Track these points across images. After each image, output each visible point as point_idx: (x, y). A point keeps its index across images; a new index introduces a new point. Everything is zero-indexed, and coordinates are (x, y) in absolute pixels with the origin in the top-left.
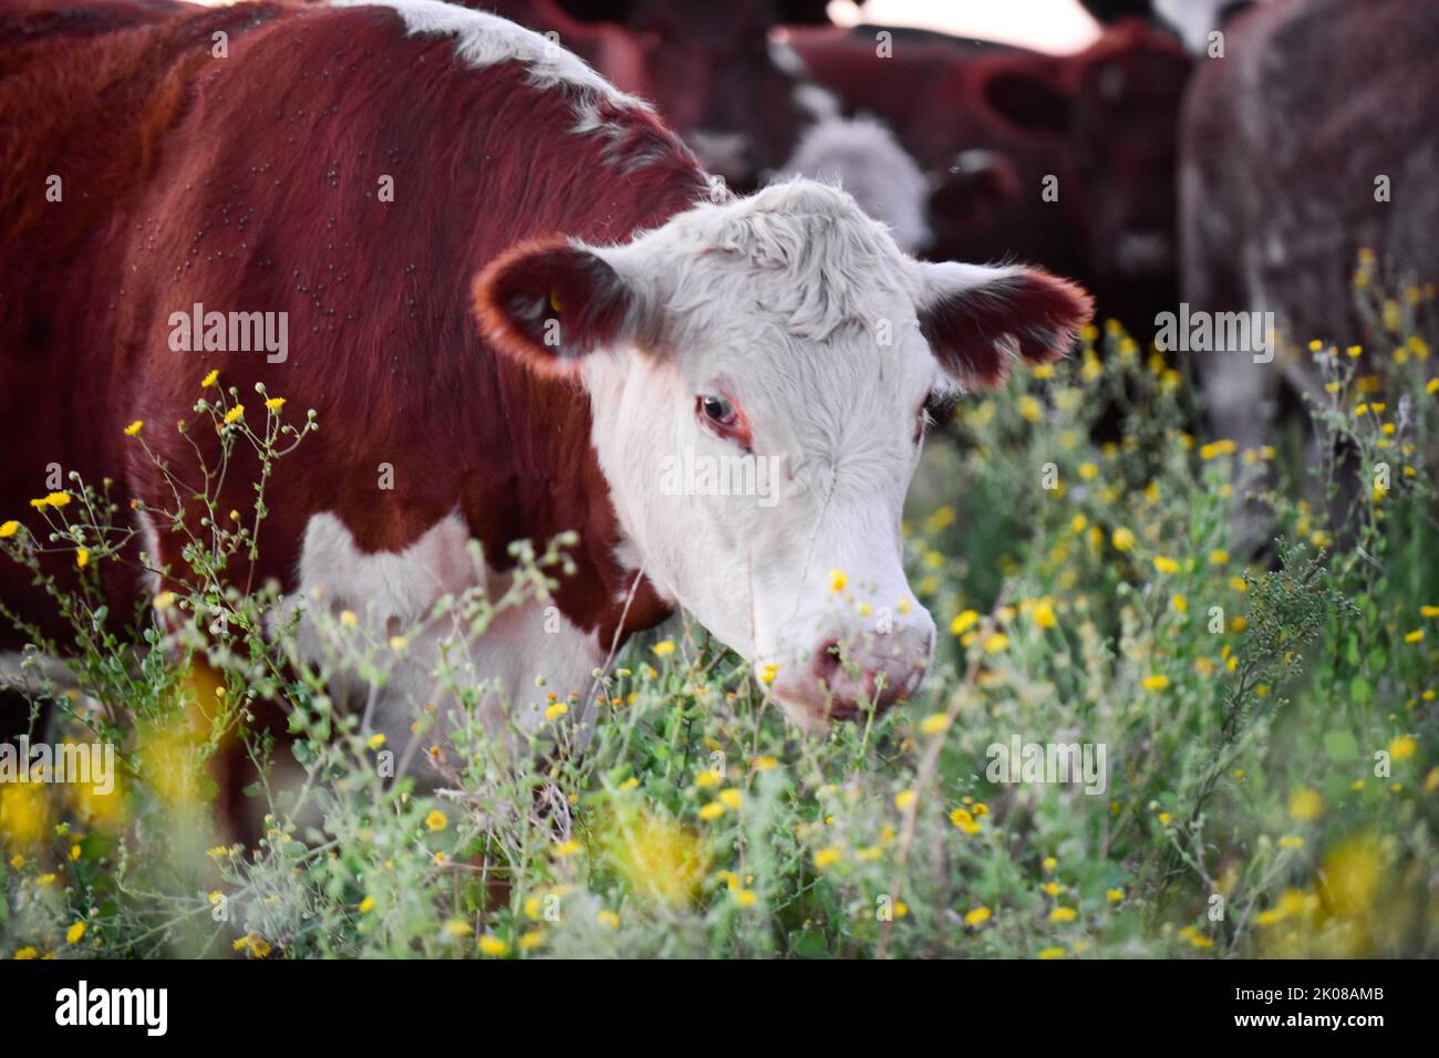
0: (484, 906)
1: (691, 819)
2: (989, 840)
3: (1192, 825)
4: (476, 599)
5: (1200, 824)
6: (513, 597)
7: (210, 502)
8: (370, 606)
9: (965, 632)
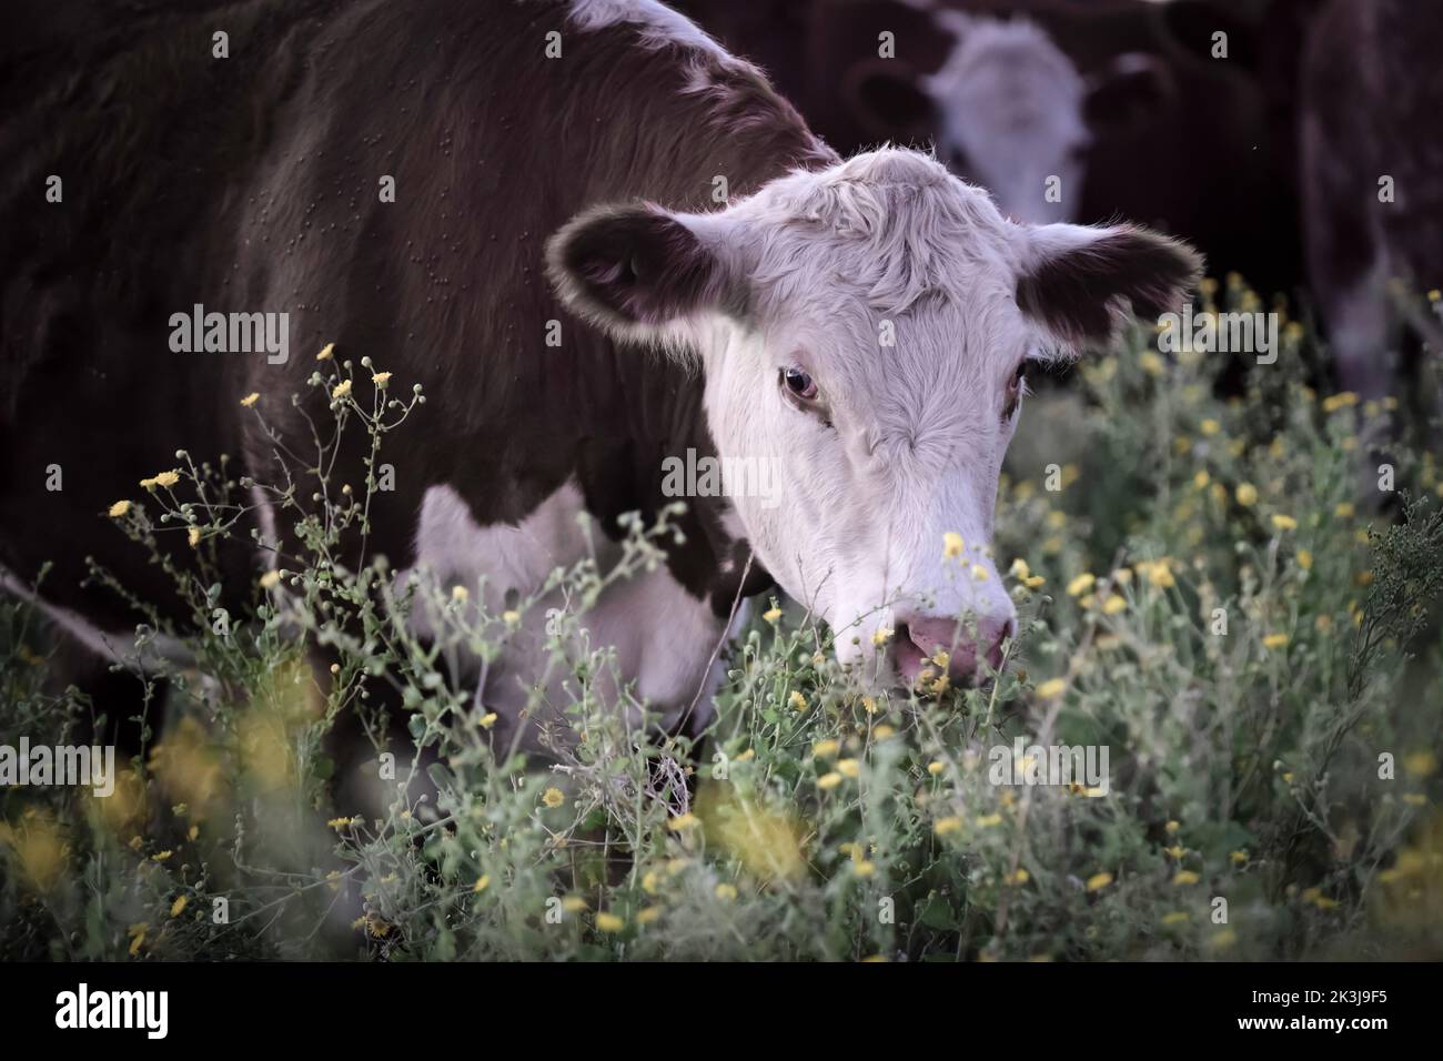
0: (606, 880)
1: (809, 788)
2: (1110, 804)
3: (1317, 784)
4: (587, 570)
5: (1325, 782)
6: (622, 569)
7: (324, 476)
8: (482, 579)
9: (1082, 595)
